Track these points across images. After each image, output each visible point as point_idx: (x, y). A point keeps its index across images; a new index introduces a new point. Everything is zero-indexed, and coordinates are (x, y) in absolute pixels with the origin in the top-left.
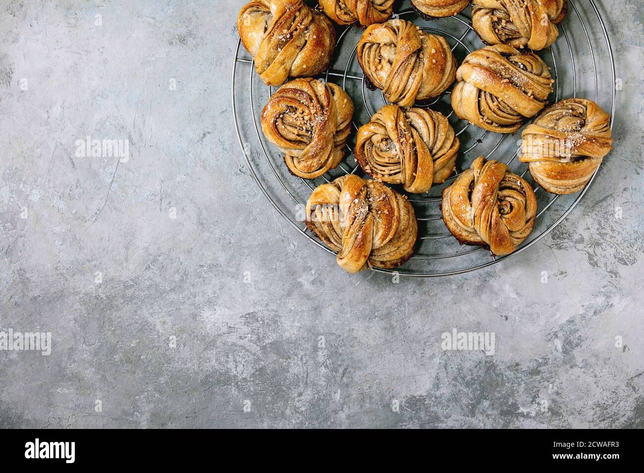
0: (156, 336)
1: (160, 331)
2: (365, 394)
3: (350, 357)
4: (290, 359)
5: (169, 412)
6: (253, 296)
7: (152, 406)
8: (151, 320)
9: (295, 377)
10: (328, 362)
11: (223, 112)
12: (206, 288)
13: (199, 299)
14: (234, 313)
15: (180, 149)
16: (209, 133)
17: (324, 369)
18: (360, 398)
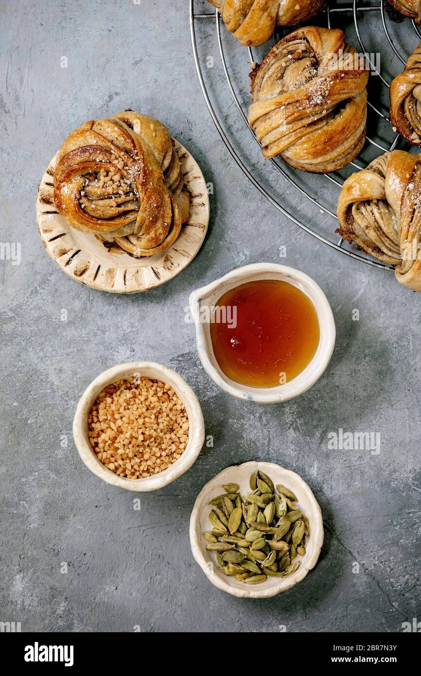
0: (48, 391)
1: (56, 383)
2: (353, 468)
3: (330, 414)
4: (243, 418)
5: (70, 499)
6: (188, 329)
7: (46, 491)
8: (41, 366)
9: (252, 444)
10: (299, 422)
11: (136, 63)
12: (119, 319)
13: (110, 336)
14: (162, 354)
15: (76, 118)
16: (117, 94)
17: (292, 432)
18: (346, 475)
